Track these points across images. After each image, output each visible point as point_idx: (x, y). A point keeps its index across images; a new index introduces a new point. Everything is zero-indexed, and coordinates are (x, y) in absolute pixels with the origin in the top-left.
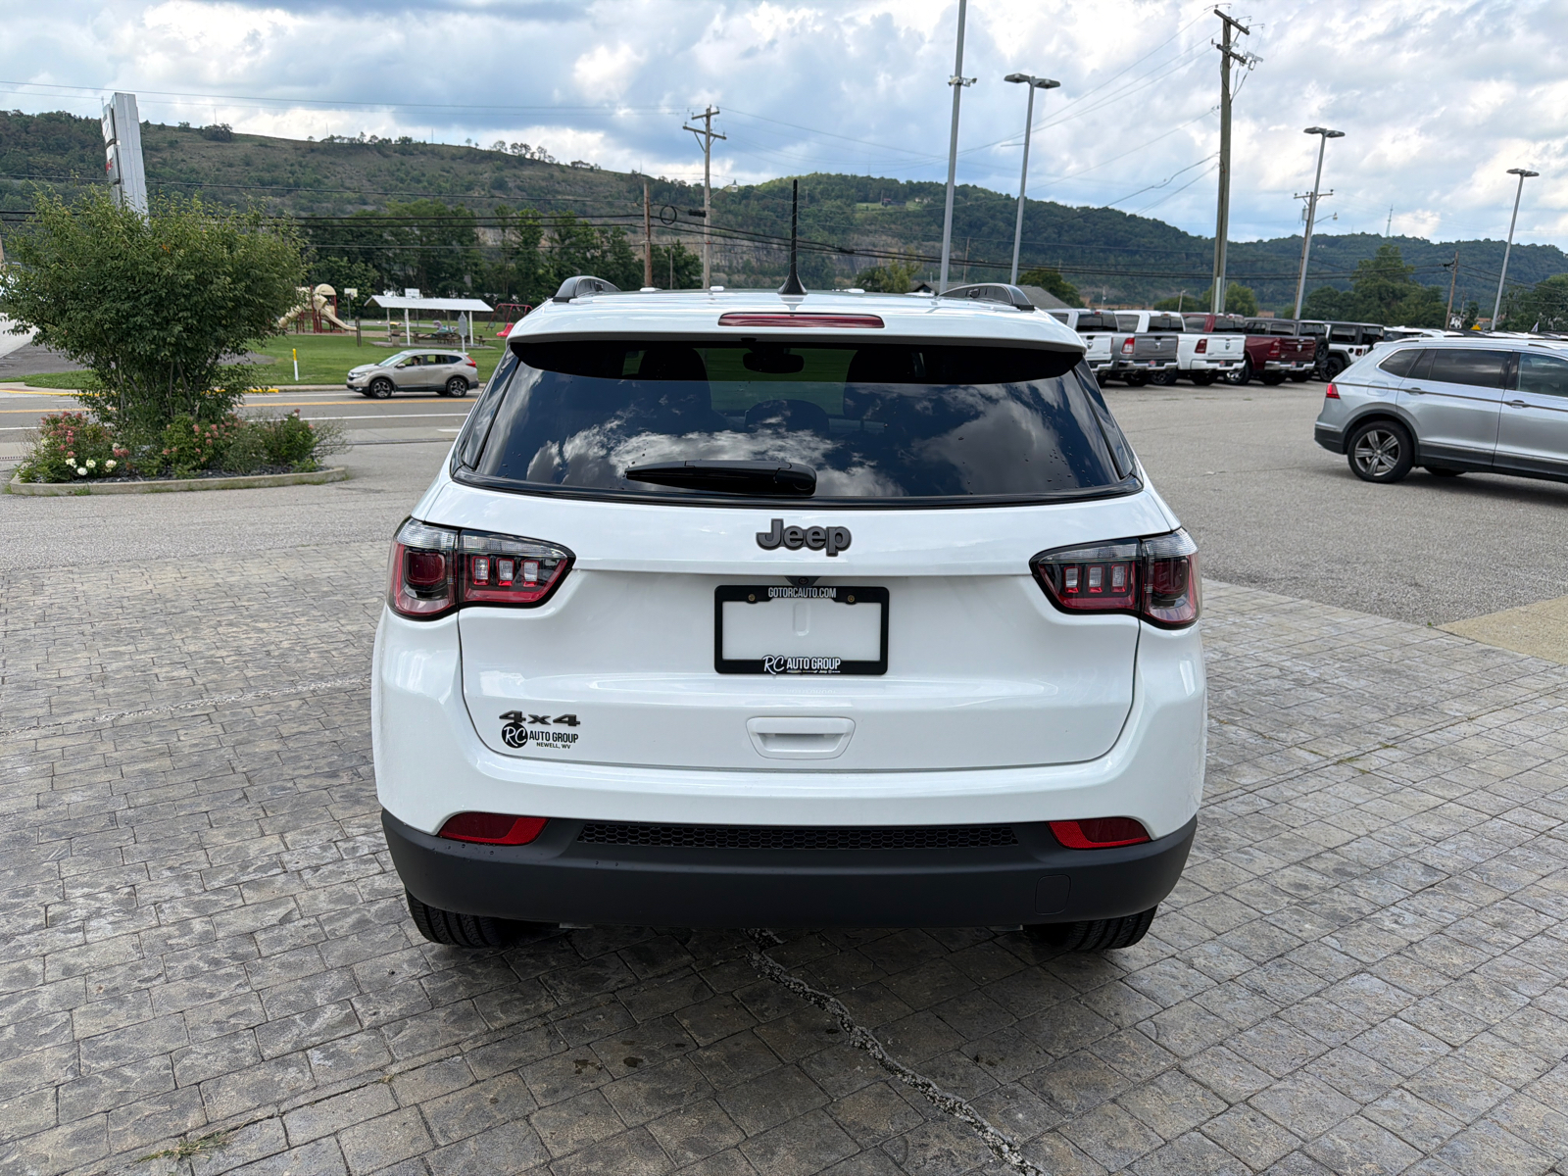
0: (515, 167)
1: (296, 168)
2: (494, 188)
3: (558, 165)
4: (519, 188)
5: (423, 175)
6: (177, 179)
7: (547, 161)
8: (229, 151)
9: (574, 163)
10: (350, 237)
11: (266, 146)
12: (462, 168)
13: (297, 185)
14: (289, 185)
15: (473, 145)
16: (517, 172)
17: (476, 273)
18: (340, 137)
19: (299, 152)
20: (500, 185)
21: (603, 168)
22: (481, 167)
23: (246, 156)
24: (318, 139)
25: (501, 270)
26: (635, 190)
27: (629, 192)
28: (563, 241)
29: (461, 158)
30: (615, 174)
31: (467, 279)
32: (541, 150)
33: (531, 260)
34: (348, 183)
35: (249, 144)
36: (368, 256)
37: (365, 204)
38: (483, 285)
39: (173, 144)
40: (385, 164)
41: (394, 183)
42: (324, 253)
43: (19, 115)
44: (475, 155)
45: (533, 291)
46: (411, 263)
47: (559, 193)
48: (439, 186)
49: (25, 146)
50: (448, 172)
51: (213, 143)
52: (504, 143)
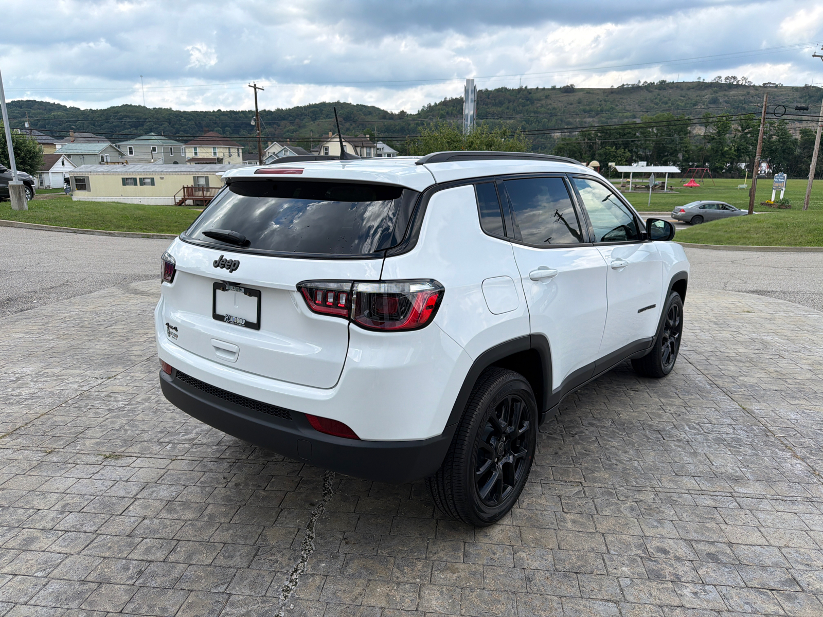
0: (725, 90)
1: (603, 102)
2: (711, 103)
3: (754, 86)
4: (726, 102)
5: (670, 100)
6: (546, 113)
7: (747, 84)
8: (573, 98)
9: (764, 84)
10: (618, 136)
11: (589, 93)
12: (693, 94)
13: (602, 111)
14: (598, 111)
15: (701, 80)
16: (726, 93)
17: (686, 152)
18: (627, 84)
19: (605, 94)
20: (715, 101)
21: (784, 85)
22: (704, 93)
23: (579, 99)
24: (615, 87)
25: (701, 149)
26: (805, 96)
27: (801, 98)
28: (743, 130)
29: (693, 88)
30: (793, 87)
31: (680, 156)
32: (745, 79)
33: (721, 143)
34: (628, 108)
35: (581, 93)
36: (626, 145)
37: (635, 118)
38: (689, 158)
39: (547, 97)
40: (649, 96)
41: (653, 105)
42: (604, 145)
43: (487, 90)
44: (702, 86)
45: (719, 160)
46: (649, 148)
47: (751, 102)
48: (678, 105)
49: (487, 104)
50: (684, 97)
51: (565, 94)
52: (721, 77)
